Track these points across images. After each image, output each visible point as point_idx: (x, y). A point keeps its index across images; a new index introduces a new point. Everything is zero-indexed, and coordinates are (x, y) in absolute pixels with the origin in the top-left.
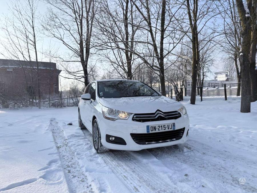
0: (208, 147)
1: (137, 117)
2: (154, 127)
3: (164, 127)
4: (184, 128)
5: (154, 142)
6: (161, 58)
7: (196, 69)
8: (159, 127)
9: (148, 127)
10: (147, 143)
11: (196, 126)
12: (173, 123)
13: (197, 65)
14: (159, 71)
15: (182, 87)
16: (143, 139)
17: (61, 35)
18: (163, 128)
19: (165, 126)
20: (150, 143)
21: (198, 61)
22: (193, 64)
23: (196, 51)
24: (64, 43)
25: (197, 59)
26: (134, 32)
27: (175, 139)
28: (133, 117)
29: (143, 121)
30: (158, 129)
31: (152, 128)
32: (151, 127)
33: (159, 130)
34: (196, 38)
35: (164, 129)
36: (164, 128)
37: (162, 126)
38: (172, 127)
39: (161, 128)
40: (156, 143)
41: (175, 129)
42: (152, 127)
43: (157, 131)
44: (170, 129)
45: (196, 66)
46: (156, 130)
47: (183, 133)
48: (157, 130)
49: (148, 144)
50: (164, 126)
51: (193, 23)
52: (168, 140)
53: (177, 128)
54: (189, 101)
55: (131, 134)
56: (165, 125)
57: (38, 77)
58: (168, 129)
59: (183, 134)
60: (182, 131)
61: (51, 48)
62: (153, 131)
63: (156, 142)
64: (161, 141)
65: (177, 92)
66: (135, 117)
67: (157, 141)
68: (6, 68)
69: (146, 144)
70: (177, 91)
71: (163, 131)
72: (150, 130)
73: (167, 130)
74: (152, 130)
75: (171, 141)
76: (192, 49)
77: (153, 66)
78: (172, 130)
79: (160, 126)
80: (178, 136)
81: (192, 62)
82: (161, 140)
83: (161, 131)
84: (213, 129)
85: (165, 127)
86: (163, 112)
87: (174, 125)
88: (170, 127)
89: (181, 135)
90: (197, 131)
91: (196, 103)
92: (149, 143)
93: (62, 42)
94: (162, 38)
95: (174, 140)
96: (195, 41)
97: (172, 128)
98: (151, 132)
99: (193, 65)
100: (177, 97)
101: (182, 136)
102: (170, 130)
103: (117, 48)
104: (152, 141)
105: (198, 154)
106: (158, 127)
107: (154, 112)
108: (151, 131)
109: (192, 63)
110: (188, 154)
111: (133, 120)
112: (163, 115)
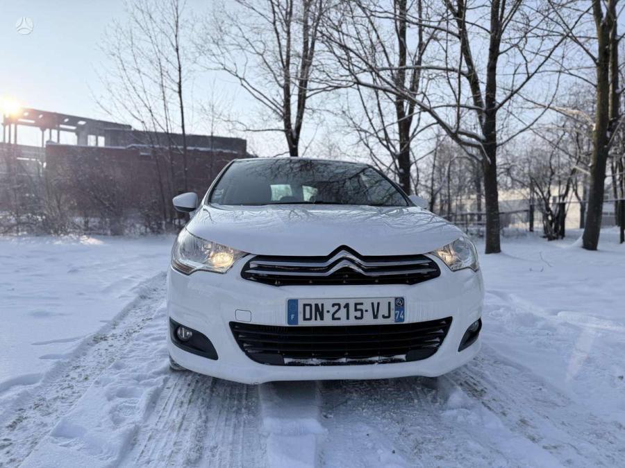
0: (559, 394)
1: (260, 268)
2: (317, 305)
3: (356, 310)
4: (449, 320)
5: (318, 357)
6: (488, 111)
7: (606, 146)
8: (336, 307)
9: (292, 304)
10: (287, 360)
11: (559, 314)
12: (396, 299)
13: (608, 134)
14: (478, 147)
15: (563, 199)
16: (275, 345)
17: (235, 64)
18: (353, 313)
19: (359, 307)
20: (302, 361)
21: (615, 121)
22: (596, 131)
23: (611, 93)
24: (242, 85)
25: (613, 116)
26: (422, 47)
27: (403, 357)
28: (247, 266)
29: (281, 281)
30: (330, 315)
31: (308, 308)
32: (305, 305)
33: (334, 318)
34: (611, 53)
35: (356, 318)
36: (358, 314)
37: (347, 306)
38: (393, 313)
39: (343, 311)
40: (323, 364)
41: (403, 320)
42: (310, 305)
43: (328, 321)
44: (384, 317)
45: (607, 138)
46: (322, 318)
47: (442, 337)
48: (328, 317)
49: (290, 364)
50: (356, 304)
51: (604, 10)
52: (376, 358)
53: (411, 316)
54: (580, 241)
55: (233, 325)
56: (362, 304)
57: (185, 167)
58: (375, 317)
59: (441, 343)
60: (441, 331)
61: (215, 97)
62: (310, 319)
63: (324, 361)
64: (344, 360)
65: (547, 215)
66: (252, 266)
67: (330, 358)
68: (137, 150)
69: (283, 364)
70: (548, 209)
71: (352, 322)
72: (300, 317)
73: (368, 320)
74: (308, 316)
75: (384, 362)
76: (596, 86)
77: (458, 132)
78: (391, 321)
79: (339, 305)
80: (419, 348)
81: (594, 125)
82: (344, 357)
83: (343, 322)
84: (614, 332)
85: (361, 310)
86: (363, 254)
87: (400, 303)
88: (383, 311)
89: (435, 346)
90: (550, 333)
91: (599, 247)
92: (297, 361)
93: (239, 80)
94: (494, 53)
95: (400, 361)
96: (606, 61)
97: (389, 317)
98: (302, 323)
99: (597, 136)
100: (545, 229)
101: (438, 346)
102: (380, 321)
103: (355, 83)
104: (308, 355)
105: (494, 422)
106: (334, 305)
107: (326, 254)
108: (305, 319)
109: (594, 129)
110: (455, 418)
111: (245, 275)
112: (359, 265)
